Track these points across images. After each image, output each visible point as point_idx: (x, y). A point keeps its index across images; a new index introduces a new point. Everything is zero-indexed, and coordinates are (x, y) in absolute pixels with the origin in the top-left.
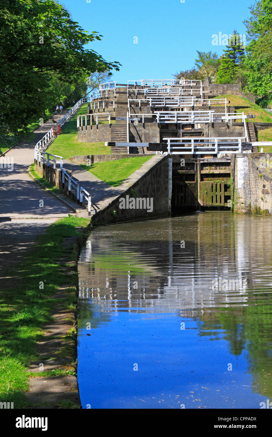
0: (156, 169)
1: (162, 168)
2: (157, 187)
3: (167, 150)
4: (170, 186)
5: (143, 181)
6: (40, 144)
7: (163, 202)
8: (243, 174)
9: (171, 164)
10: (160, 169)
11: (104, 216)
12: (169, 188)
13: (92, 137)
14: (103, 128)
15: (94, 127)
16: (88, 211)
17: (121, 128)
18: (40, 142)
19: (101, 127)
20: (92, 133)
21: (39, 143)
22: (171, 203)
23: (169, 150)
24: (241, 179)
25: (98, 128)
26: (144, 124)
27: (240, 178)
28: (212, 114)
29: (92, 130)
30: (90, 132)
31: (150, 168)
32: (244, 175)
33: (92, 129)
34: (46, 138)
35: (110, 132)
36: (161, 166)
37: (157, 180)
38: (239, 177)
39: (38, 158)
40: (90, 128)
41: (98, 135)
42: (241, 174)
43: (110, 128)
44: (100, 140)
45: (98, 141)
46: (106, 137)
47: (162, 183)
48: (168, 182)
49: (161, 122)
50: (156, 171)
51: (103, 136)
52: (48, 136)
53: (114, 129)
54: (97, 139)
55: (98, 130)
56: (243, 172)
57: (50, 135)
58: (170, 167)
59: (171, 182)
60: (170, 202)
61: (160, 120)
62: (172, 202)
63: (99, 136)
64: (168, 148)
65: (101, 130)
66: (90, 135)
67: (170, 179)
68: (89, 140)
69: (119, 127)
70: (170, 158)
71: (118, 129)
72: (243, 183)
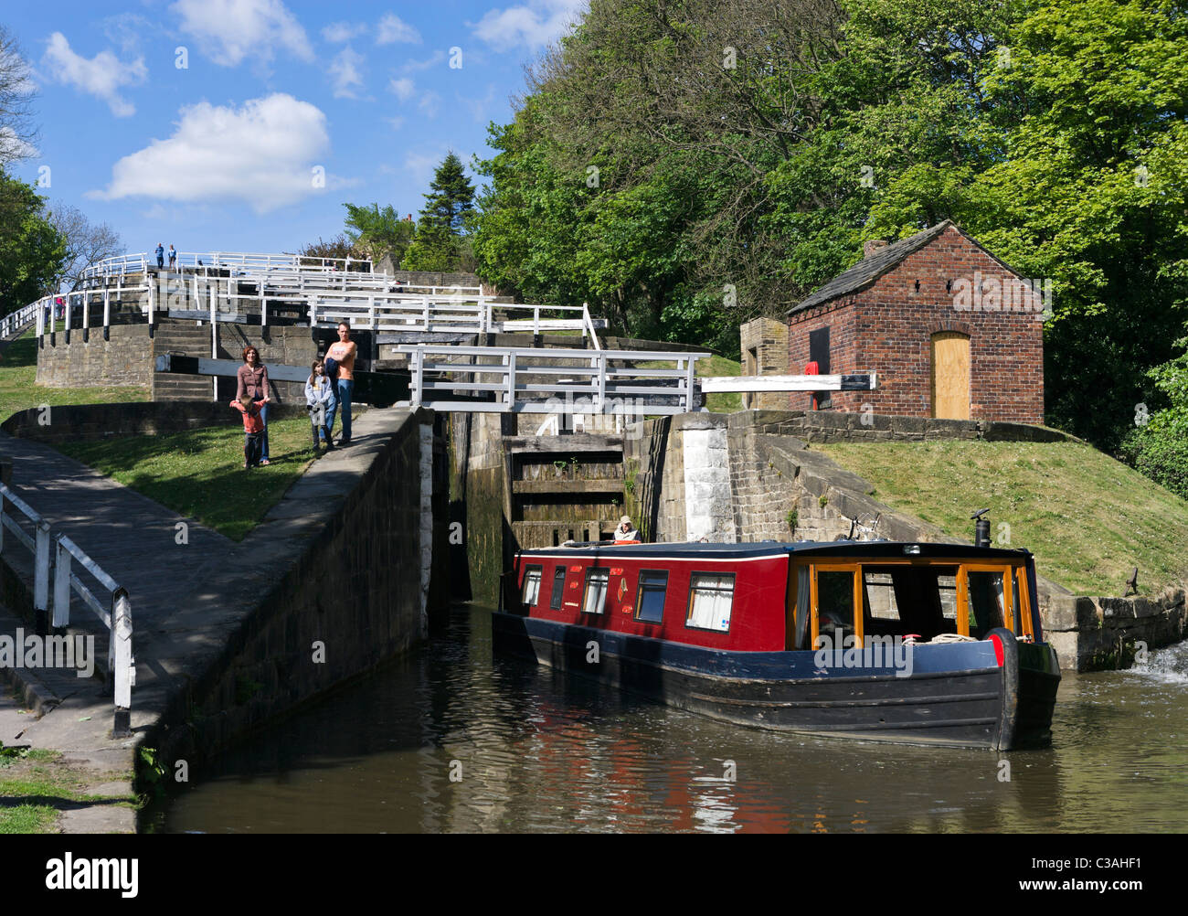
1: (404, 459)
8: (709, 495)
10: (401, 460)
13: (87, 368)
14: (127, 339)
15: (95, 335)
17: (189, 338)
19: (120, 335)
20: (87, 356)
24: (704, 514)
25: (107, 338)
26: (266, 329)
27: (700, 510)
29: (86, 345)
30: (81, 351)
32: (714, 499)
33: (86, 341)
35: (151, 351)
38: (695, 507)
40: (80, 338)
41: (107, 361)
42: (700, 496)
43: (152, 337)
44: (117, 378)
45: (107, 380)
46: (134, 369)
51: (127, 365)
53: (165, 341)
54: (103, 374)
55: (107, 343)
56: (708, 487)
63: (112, 364)
65: (119, 344)
66: (79, 361)
68: (76, 378)
69: (183, 335)
71: (179, 343)
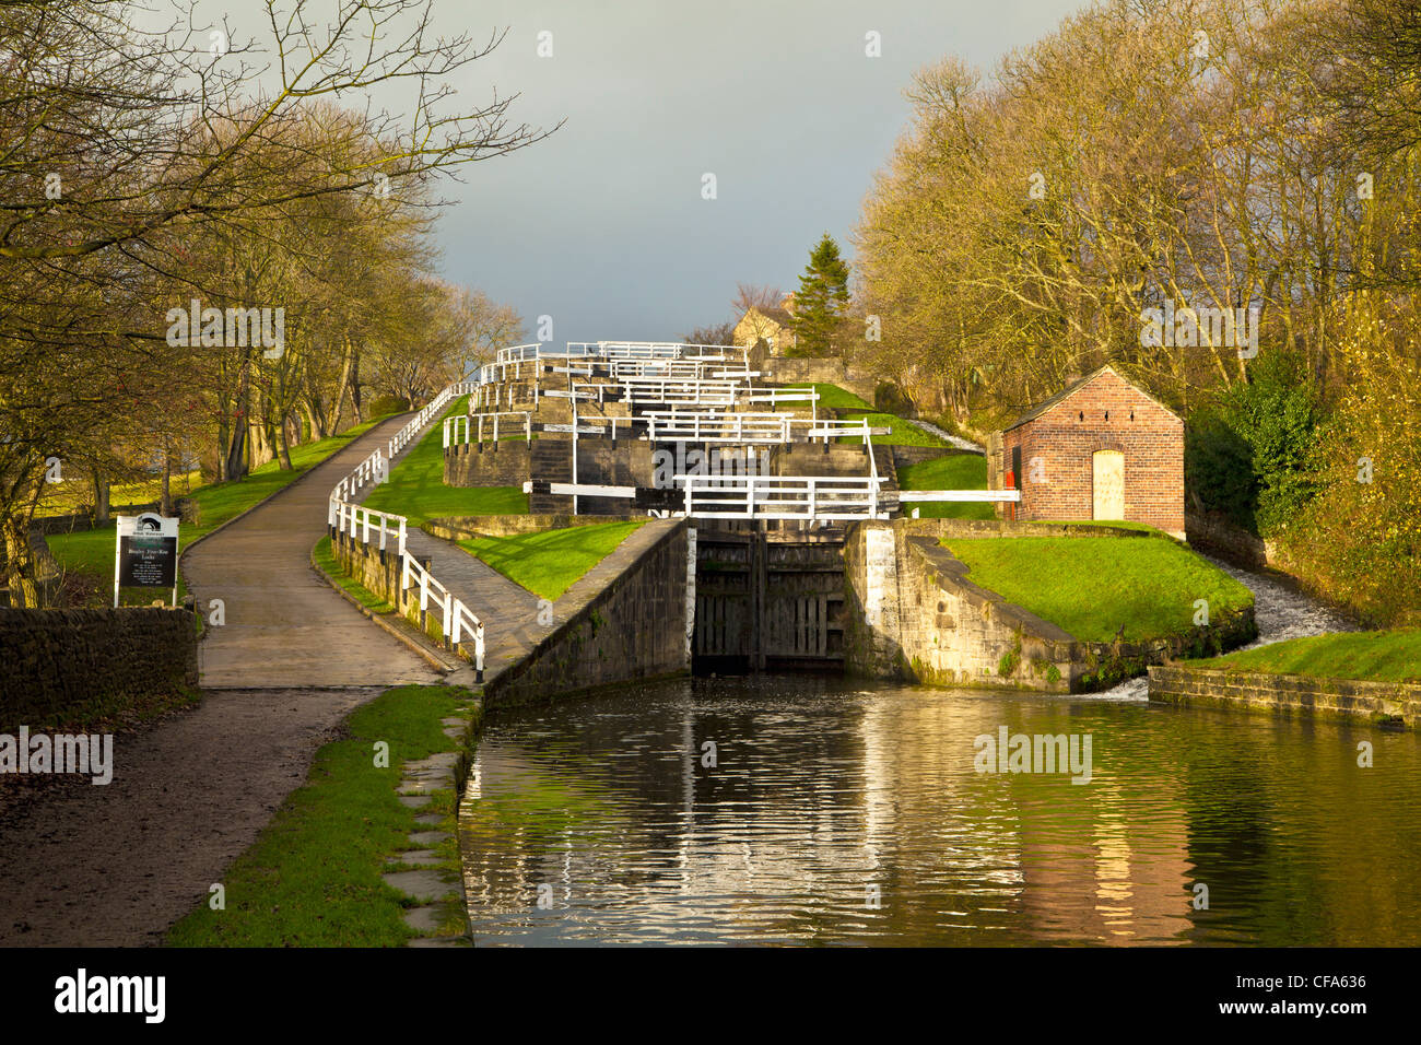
0: (656, 555)
1: (672, 552)
2: (658, 604)
3: (683, 508)
4: (691, 603)
5: (623, 588)
6: (346, 487)
7: (673, 645)
9: (693, 545)
10: (667, 555)
11: (519, 684)
12: (687, 606)
13: (481, 473)
14: (511, 451)
15: (488, 448)
16: (475, 669)
17: (558, 451)
18: (345, 482)
19: (507, 448)
20: (482, 464)
21: (343, 485)
22: (692, 649)
23: (688, 508)
24: (877, 587)
25: (497, 451)
26: (615, 442)
27: (875, 584)
28: (789, 421)
29: (481, 455)
31: (640, 554)
33: (481, 452)
34: (361, 474)
35: (529, 460)
36: (668, 549)
37: (658, 584)
38: (871, 582)
39: (338, 522)
41: (496, 468)
42: (876, 574)
43: (529, 449)
44: (503, 480)
45: (496, 481)
46: (517, 473)
47: (671, 591)
48: (684, 591)
49: (657, 439)
50: (657, 562)
51: (511, 469)
52: (368, 467)
53: (538, 453)
54: (494, 477)
55: (497, 454)
56: (881, 569)
57: (371, 465)
58: (690, 551)
59: (692, 591)
60: (688, 644)
61: (657, 434)
62: (694, 647)
63: (500, 470)
64: (684, 501)
65: (505, 455)
67: (690, 584)
68: (474, 480)
69: (552, 448)
70: (692, 527)
71: (550, 455)
72: (882, 597)
